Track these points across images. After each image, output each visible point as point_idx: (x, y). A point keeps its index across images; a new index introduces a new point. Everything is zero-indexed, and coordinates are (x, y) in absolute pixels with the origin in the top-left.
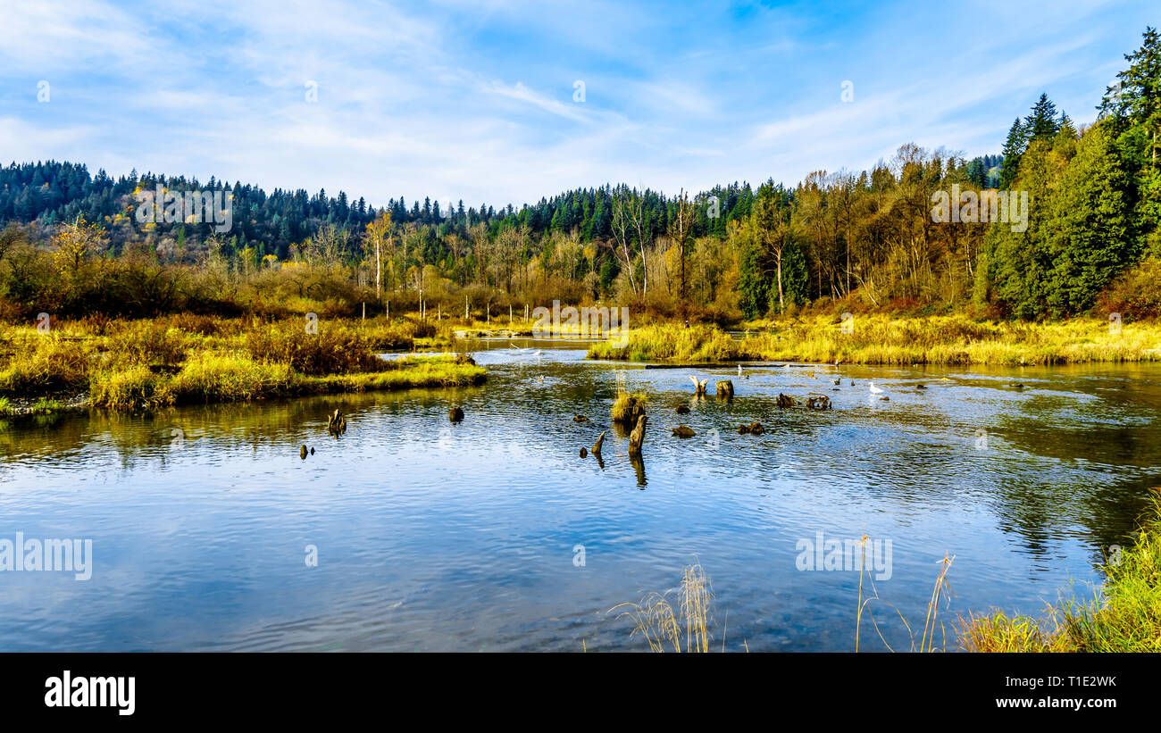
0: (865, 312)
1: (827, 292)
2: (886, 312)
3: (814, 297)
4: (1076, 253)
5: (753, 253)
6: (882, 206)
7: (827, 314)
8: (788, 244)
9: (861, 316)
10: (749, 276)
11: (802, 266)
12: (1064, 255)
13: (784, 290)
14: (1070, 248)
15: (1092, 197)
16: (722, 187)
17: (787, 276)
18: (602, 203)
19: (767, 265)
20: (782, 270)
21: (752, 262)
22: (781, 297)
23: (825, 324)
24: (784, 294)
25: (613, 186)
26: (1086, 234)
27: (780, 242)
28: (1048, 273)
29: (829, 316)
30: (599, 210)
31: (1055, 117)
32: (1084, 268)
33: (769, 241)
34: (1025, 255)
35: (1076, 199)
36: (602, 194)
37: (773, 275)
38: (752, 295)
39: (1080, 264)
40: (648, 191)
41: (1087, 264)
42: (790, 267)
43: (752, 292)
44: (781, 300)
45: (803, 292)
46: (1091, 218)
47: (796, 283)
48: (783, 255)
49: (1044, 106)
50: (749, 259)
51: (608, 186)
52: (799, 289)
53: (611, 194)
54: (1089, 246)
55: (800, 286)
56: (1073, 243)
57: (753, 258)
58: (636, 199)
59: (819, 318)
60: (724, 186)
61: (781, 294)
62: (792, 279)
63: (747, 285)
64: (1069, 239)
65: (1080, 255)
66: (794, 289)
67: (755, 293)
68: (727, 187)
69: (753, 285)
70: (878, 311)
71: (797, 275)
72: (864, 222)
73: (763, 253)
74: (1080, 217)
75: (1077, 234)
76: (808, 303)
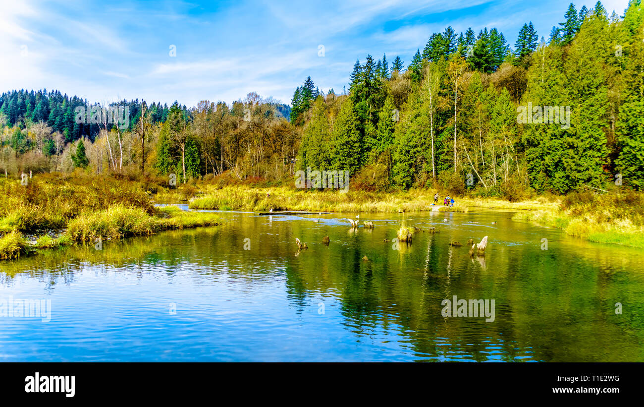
0: (235, 184)
1: (211, 171)
2: (247, 184)
3: (203, 174)
4: (342, 158)
5: (166, 145)
6: (241, 125)
7: (213, 184)
8: (190, 142)
9: (233, 186)
10: (163, 159)
11: (196, 155)
12: (336, 159)
13: (186, 168)
14: (339, 156)
15: (347, 132)
16: (128, 101)
17: (188, 161)
18: (41, 102)
19: (175, 152)
20: (185, 156)
21: (166, 150)
22: (184, 173)
23: (213, 190)
24: (186, 171)
25: (49, 91)
26: (345, 150)
27: (183, 141)
28: (329, 168)
29: (214, 185)
30: (39, 106)
31: (313, 89)
32: (345, 166)
33: (177, 138)
34: (320, 158)
35: (342, 133)
36: (41, 95)
37: (178, 160)
38: (166, 170)
39: (343, 164)
40: (75, 97)
41: (346, 164)
42: (189, 156)
43: (166, 169)
44: (184, 175)
45: (197, 170)
46: (348, 142)
47: (193, 165)
48: (186, 148)
49: (309, 83)
50: (164, 148)
51: (45, 91)
52: (195, 169)
53: (47, 96)
54: (347, 156)
55: (196, 166)
56: (340, 154)
57: (166, 148)
58: (67, 101)
59: (208, 186)
60: (129, 100)
61: (184, 171)
62: (191, 163)
63: (162, 164)
64: (339, 152)
65: (343, 160)
66: (192, 169)
67: (167, 170)
68: (131, 101)
69: (166, 165)
70: (242, 184)
71: (193, 161)
72: (232, 133)
73: (173, 145)
74: (343, 141)
75: (342, 149)
76: (200, 177)
